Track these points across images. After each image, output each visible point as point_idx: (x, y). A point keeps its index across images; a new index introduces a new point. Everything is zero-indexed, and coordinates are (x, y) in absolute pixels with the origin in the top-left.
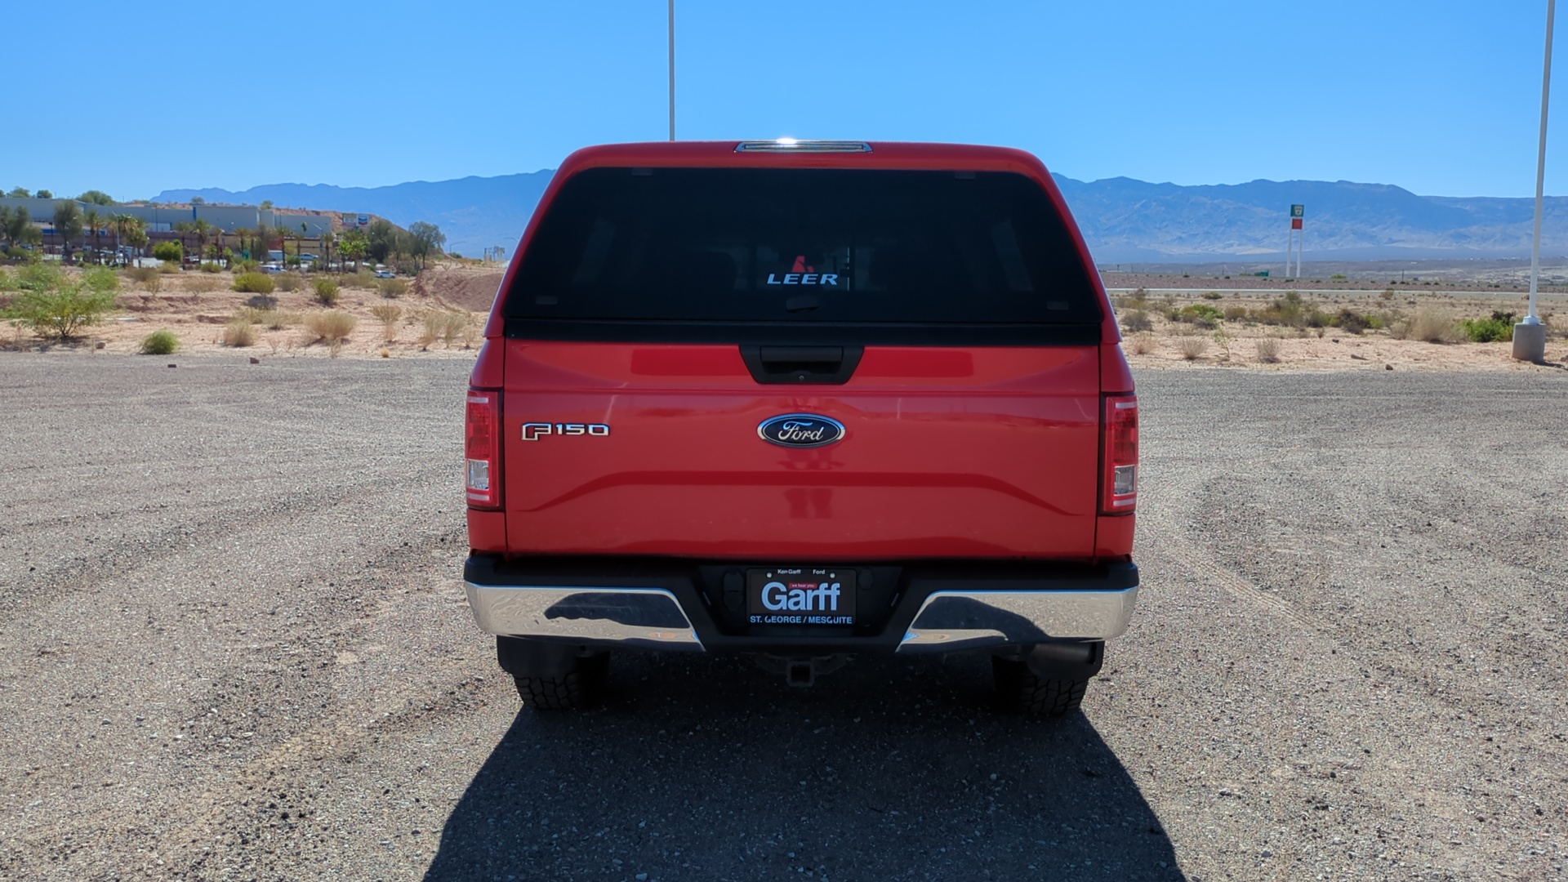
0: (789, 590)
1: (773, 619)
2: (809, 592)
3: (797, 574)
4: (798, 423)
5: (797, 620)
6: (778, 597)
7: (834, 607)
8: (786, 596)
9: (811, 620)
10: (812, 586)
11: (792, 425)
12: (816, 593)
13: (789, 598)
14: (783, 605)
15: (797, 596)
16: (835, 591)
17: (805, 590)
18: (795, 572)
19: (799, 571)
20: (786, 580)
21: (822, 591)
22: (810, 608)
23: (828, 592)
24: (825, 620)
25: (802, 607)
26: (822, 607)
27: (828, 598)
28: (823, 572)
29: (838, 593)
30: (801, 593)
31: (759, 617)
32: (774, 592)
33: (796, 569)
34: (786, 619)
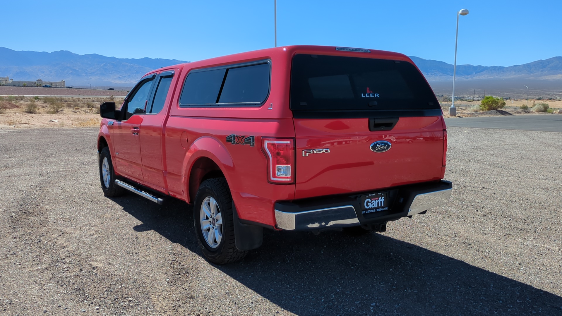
0: (371, 201)
1: (368, 212)
2: (376, 201)
3: (374, 195)
4: (381, 144)
5: (374, 211)
6: (369, 204)
7: (383, 205)
8: (370, 203)
9: (378, 210)
10: (377, 199)
11: (379, 145)
12: (378, 201)
13: (372, 204)
14: (370, 207)
15: (374, 202)
16: (383, 200)
17: (375, 200)
18: (373, 195)
19: (374, 194)
20: (371, 198)
21: (380, 201)
22: (377, 206)
23: (381, 200)
24: (381, 209)
25: (375, 206)
26: (380, 205)
27: (381, 202)
28: (380, 194)
29: (384, 200)
30: (374, 201)
31: (364, 212)
32: (368, 202)
33: (373, 194)
34: (371, 211)
